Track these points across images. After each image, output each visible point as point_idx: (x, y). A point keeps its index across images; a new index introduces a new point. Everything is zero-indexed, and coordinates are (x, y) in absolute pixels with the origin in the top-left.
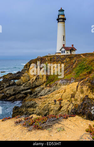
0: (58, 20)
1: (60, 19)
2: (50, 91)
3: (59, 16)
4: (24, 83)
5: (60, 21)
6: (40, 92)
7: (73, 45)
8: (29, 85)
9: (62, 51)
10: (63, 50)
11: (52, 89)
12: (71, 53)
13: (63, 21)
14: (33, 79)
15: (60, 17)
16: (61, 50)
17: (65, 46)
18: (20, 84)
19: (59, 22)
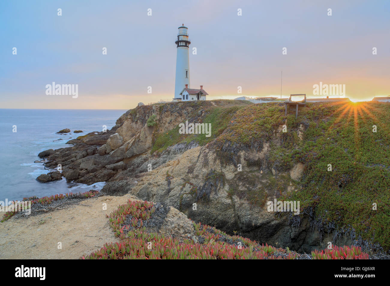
0: (177, 43)
1: (181, 41)
2: (156, 163)
3: (178, 36)
4: (113, 150)
5: (181, 46)
6: (141, 166)
7: (202, 86)
8: (122, 154)
9: (184, 96)
10: (186, 93)
11: (161, 159)
12: (198, 98)
13: (186, 46)
14: (129, 143)
15: (182, 38)
16: (181, 94)
17: (188, 88)
18: (105, 152)
19: (178, 46)
